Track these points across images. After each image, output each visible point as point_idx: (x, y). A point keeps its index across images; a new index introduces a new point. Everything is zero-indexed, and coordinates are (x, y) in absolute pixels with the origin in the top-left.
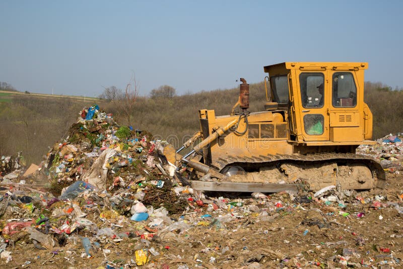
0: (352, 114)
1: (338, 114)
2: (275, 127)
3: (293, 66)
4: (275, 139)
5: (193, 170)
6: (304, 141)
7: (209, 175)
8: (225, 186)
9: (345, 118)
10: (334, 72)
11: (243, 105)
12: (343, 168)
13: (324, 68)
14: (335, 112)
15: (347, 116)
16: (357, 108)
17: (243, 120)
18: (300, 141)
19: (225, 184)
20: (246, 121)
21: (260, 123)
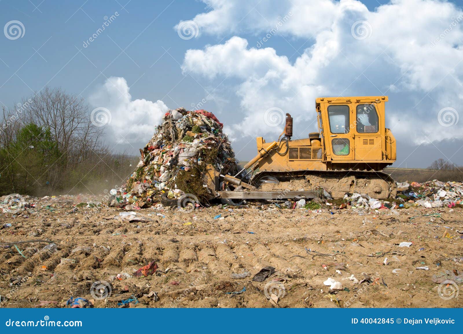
0: (375, 138)
1: (362, 138)
2: (312, 150)
3: (322, 100)
4: (312, 159)
5: (229, 183)
6: (332, 160)
7: (240, 187)
8: (253, 195)
9: (368, 141)
10: (358, 104)
11: (287, 133)
12: (361, 180)
13: (349, 101)
14: (359, 136)
15: (370, 140)
16: (379, 133)
17: (285, 145)
18: (329, 160)
19: (253, 193)
20: (287, 146)
21: (299, 147)
